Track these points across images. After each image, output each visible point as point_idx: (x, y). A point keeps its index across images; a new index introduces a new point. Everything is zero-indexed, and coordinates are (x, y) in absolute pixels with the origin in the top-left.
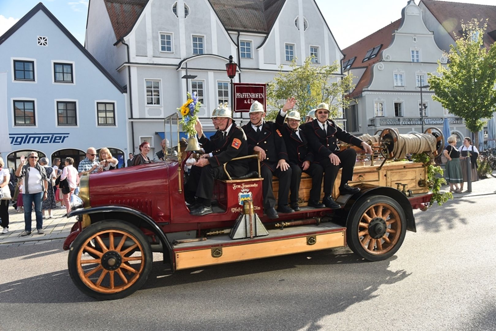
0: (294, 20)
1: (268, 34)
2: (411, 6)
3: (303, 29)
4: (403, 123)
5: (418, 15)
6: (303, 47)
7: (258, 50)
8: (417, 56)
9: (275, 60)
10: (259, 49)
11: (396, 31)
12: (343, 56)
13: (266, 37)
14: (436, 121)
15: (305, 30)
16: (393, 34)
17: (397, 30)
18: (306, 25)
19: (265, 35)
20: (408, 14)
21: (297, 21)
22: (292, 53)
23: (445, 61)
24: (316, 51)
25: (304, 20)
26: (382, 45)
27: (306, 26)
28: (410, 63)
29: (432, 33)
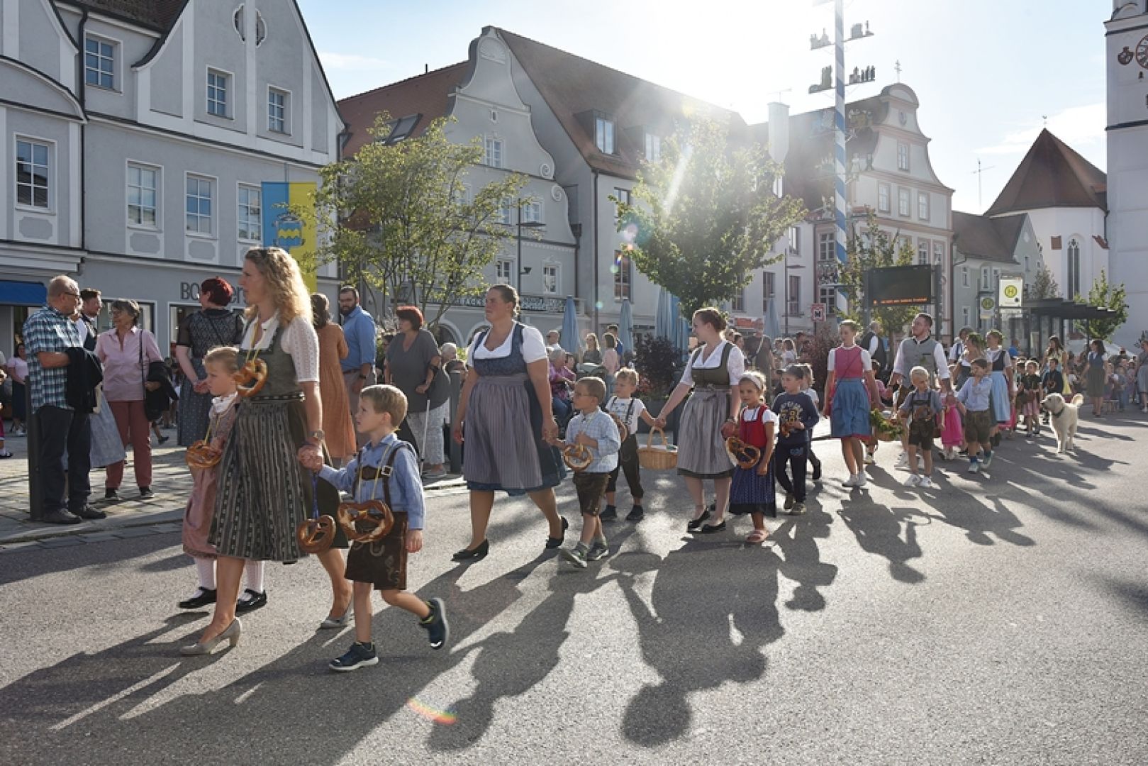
0: (233, 10)
1: (165, 33)
2: (489, 38)
3: (255, 40)
4: (468, 302)
5: (502, 62)
6: (251, 86)
7: (137, 72)
8: (497, 155)
9: (180, 106)
10: (138, 69)
11: (457, 90)
12: (342, 127)
13: (158, 39)
14: (531, 304)
15: (257, 44)
16: (450, 95)
17: (460, 88)
18: (260, 30)
19: (157, 35)
20: (483, 56)
21: (240, 15)
22: (223, 96)
23: (550, 175)
24: (281, 101)
25: (258, 18)
26: (420, 116)
27: (260, 35)
28: (482, 168)
29: (528, 108)
